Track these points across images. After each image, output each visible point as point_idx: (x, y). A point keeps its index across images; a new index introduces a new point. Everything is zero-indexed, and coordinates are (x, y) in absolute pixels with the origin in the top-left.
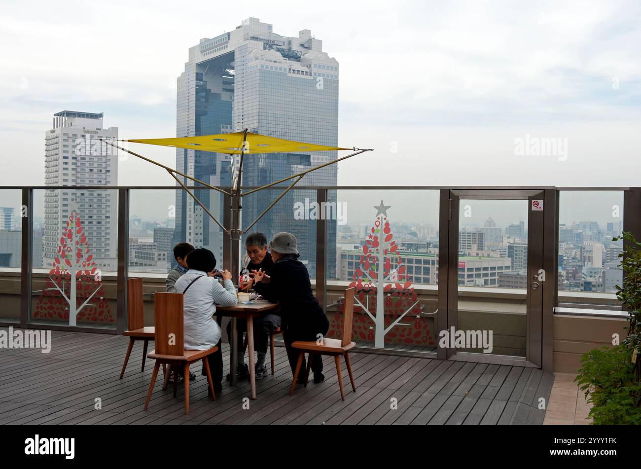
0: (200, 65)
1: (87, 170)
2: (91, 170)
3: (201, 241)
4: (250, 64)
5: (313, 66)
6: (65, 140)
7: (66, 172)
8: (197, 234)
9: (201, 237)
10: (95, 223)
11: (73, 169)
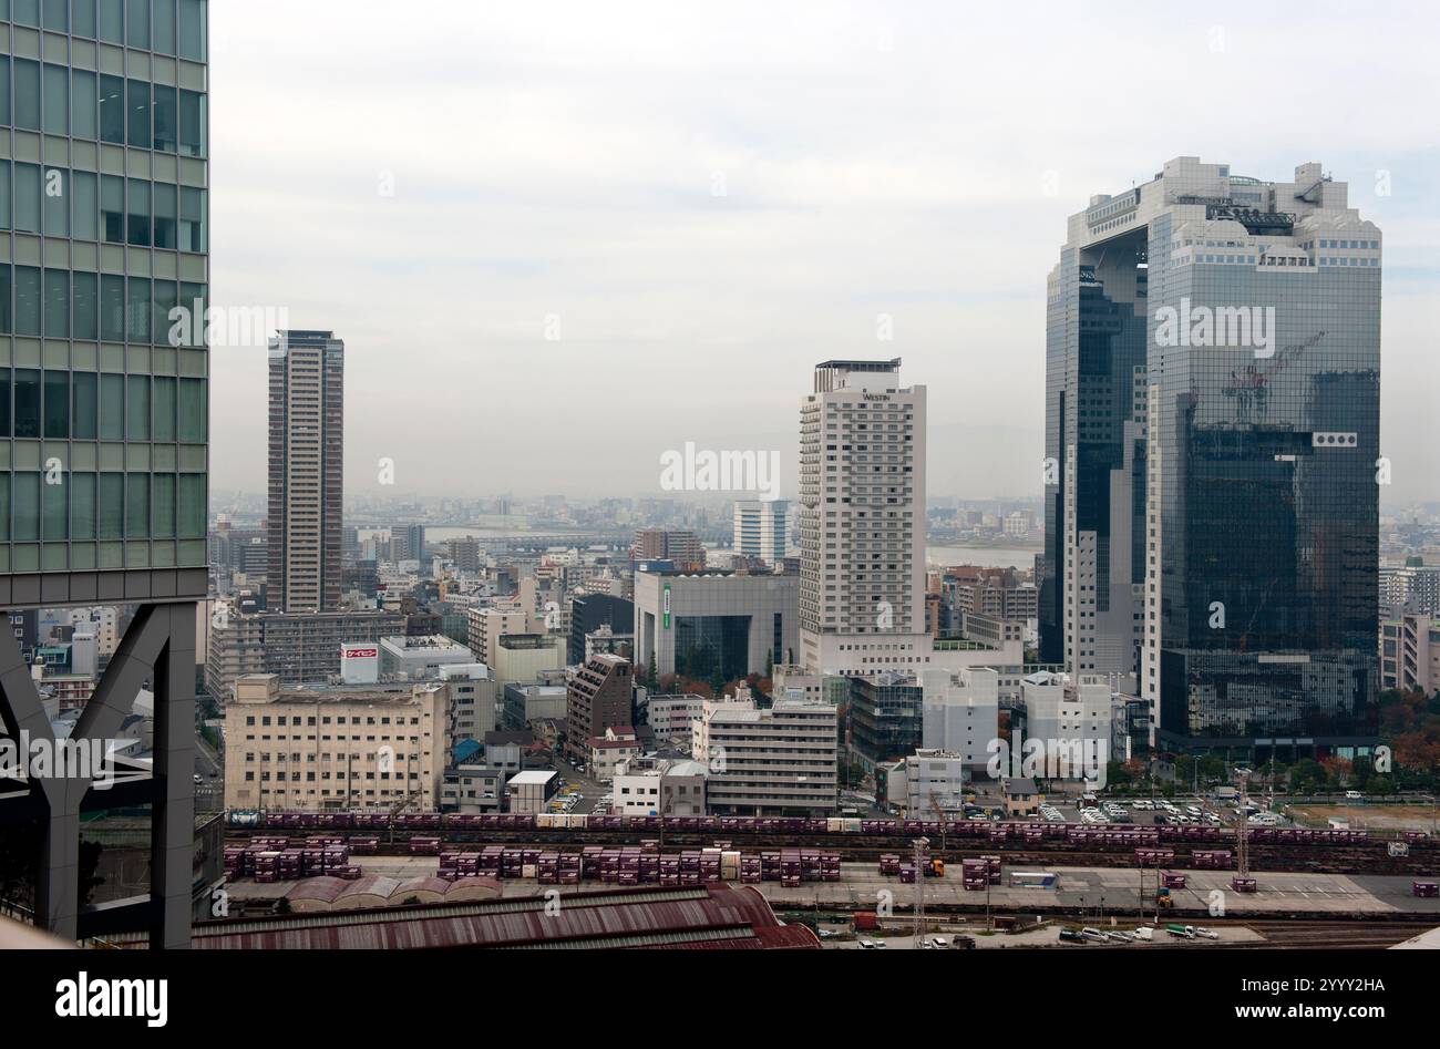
0: (1089, 251)
1: (870, 469)
2: (877, 469)
3: (1092, 602)
4: (1176, 254)
5: (1317, 244)
6: (830, 416)
7: (831, 474)
8: (1083, 588)
9: (1093, 595)
10: (884, 567)
11: (845, 468)
